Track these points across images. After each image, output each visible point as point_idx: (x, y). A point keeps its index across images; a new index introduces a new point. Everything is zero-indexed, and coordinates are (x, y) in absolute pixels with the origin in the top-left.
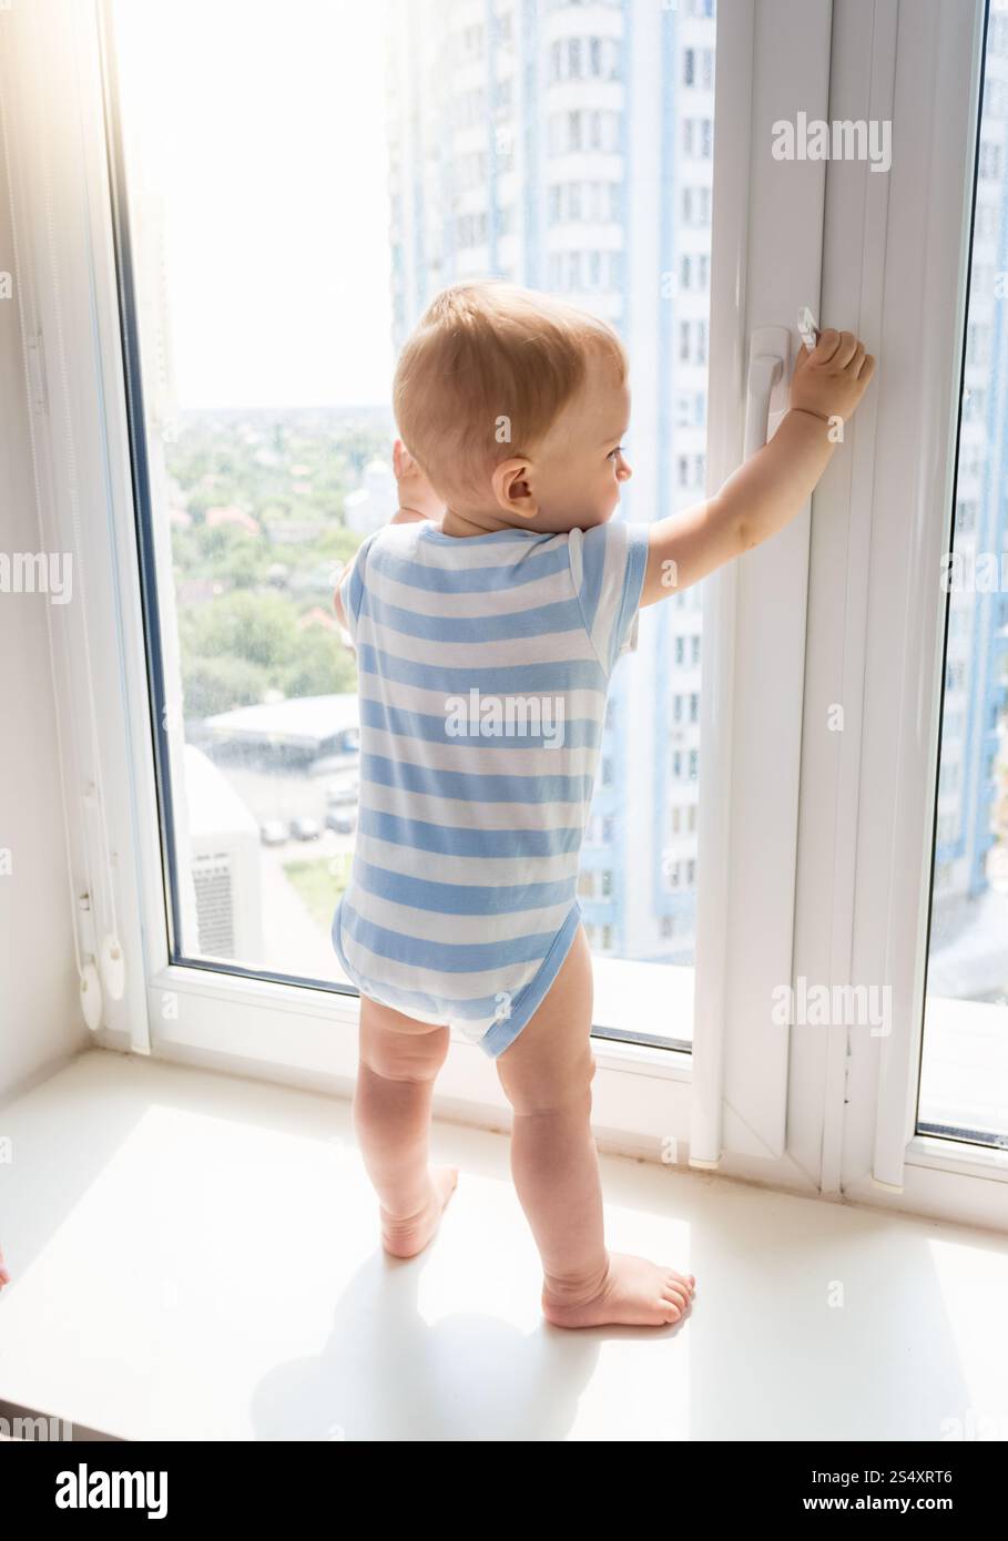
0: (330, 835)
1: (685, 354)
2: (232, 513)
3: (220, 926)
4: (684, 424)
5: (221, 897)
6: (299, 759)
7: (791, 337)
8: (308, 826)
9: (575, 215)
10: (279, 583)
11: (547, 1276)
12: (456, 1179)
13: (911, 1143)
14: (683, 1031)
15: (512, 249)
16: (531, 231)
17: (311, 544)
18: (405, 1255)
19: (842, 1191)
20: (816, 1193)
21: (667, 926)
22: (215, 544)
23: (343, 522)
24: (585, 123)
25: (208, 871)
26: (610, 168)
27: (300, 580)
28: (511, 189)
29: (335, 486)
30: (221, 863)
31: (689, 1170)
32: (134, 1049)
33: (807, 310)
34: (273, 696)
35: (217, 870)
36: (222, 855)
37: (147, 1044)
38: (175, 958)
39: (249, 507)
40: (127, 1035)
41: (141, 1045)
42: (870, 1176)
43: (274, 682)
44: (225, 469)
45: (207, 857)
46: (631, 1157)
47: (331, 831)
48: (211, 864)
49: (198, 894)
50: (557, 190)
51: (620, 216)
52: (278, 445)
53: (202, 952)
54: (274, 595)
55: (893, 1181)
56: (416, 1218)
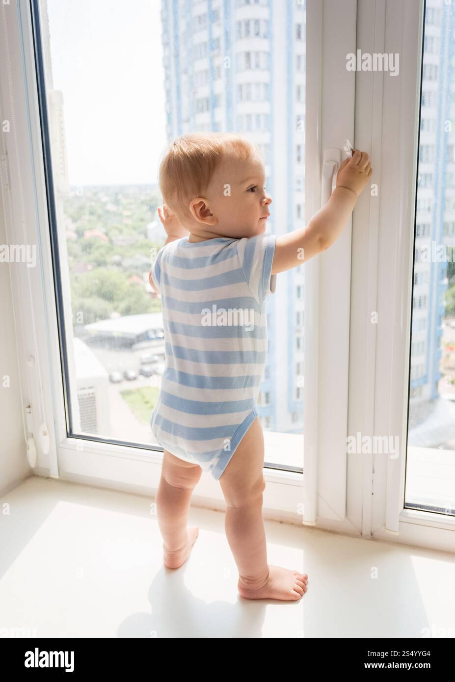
0: (141, 378)
1: (299, 159)
2: (95, 233)
3: (90, 419)
4: (299, 190)
5: (90, 407)
6: (128, 344)
7: (342, 152)
8: (132, 374)
9: (248, 98)
10: (119, 264)
11: (240, 576)
12: (198, 533)
13: (402, 512)
14: (299, 464)
15: (221, 114)
16: (229, 105)
17: (132, 246)
18: (174, 567)
19: (372, 534)
20: (359, 535)
21: (294, 417)
22: (88, 247)
23: (146, 236)
24: (253, 56)
25: (85, 395)
26: (264, 77)
27: (127, 263)
28: (220, 87)
29: (142, 220)
30: (91, 391)
31: (303, 526)
32: (52, 476)
33: (348, 141)
34: (115, 315)
35: (89, 394)
36: (91, 388)
37: (57, 474)
38: (70, 434)
39: (104, 230)
40: (48, 470)
41: (54, 474)
42: (384, 527)
43: (115, 309)
44: (92, 213)
45: (84, 388)
46: (277, 521)
47: (142, 376)
48: (87, 391)
49: (80, 406)
50: (240, 87)
51: (269, 98)
52: (117, 202)
53: (82, 431)
54: (115, 269)
55: (394, 530)
56: (180, 550)
